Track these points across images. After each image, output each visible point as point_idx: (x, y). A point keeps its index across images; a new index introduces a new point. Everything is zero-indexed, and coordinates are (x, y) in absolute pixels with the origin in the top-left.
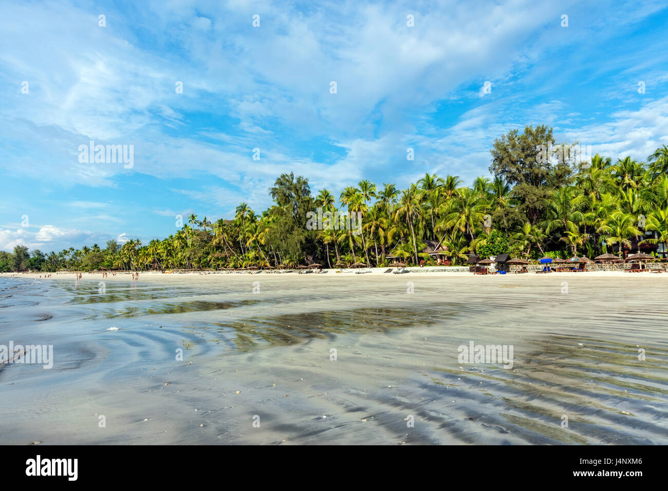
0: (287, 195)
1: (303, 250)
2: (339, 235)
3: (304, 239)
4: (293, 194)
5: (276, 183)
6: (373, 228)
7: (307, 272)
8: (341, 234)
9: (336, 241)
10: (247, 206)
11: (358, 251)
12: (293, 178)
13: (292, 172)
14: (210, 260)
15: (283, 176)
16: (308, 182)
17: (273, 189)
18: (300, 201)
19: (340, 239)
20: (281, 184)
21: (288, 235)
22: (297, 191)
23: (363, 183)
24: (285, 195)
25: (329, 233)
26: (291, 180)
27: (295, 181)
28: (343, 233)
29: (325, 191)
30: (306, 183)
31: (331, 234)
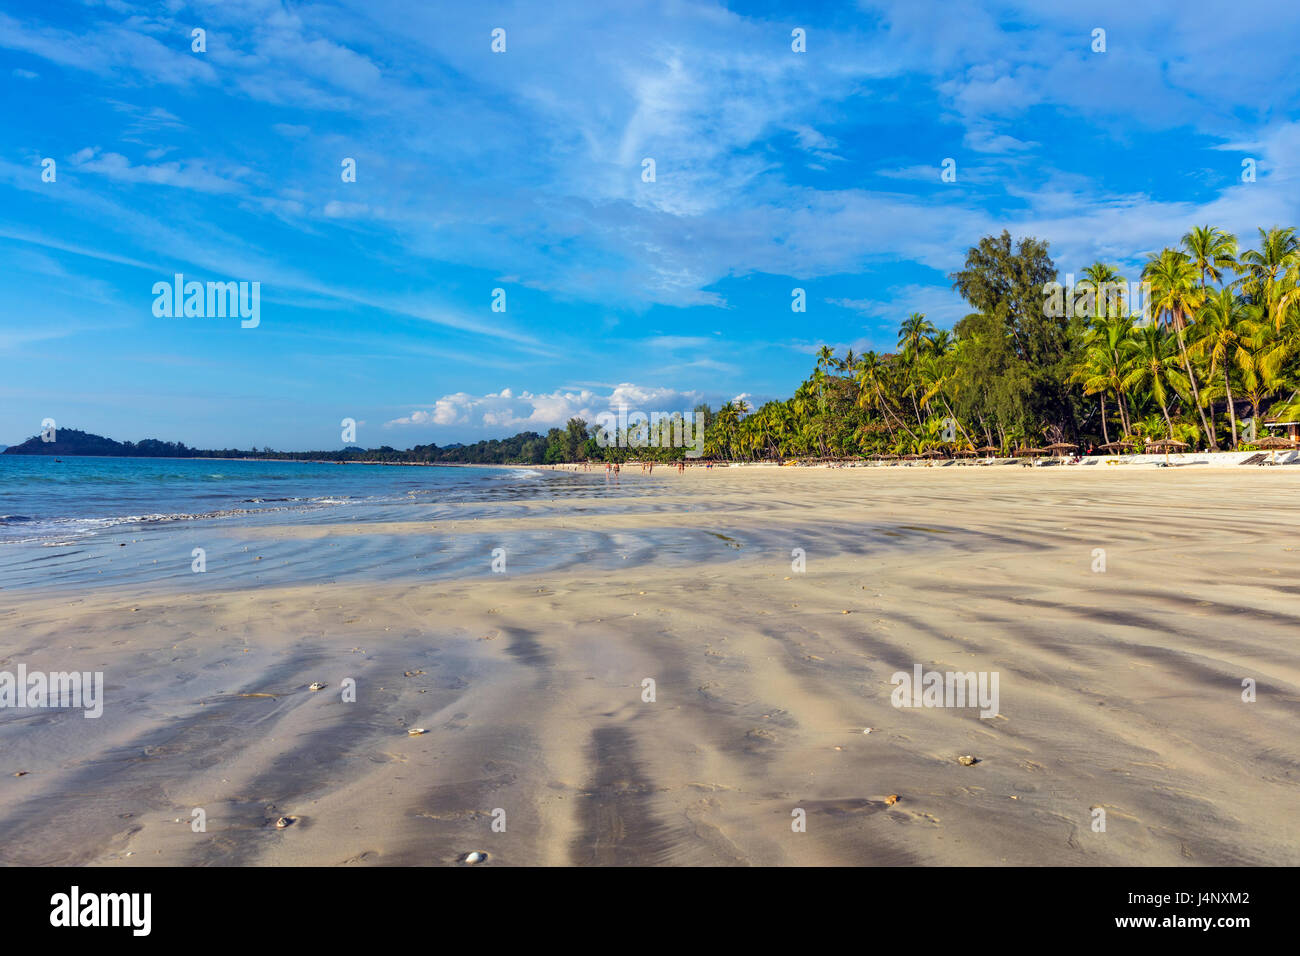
0: (993, 285)
1: (1037, 410)
2: (1126, 372)
3: (1030, 386)
4: (1011, 282)
5: (970, 262)
6: (1219, 349)
7: (1045, 464)
8: (1130, 369)
9: (1118, 386)
10: (924, 320)
11: (1178, 408)
12: (1008, 245)
13: (1005, 231)
14: (859, 440)
15: (986, 243)
16: (1047, 250)
17: (960, 275)
18: (1026, 295)
19: (1126, 382)
20: (981, 260)
21: (994, 378)
22: (1019, 273)
23: (1196, 235)
24: (987, 284)
25: (1098, 369)
26: (1004, 249)
27: (1015, 252)
28: (1135, 368)
29: (1100, 268)
30: (1043, 251)
31: (1104, 371)
